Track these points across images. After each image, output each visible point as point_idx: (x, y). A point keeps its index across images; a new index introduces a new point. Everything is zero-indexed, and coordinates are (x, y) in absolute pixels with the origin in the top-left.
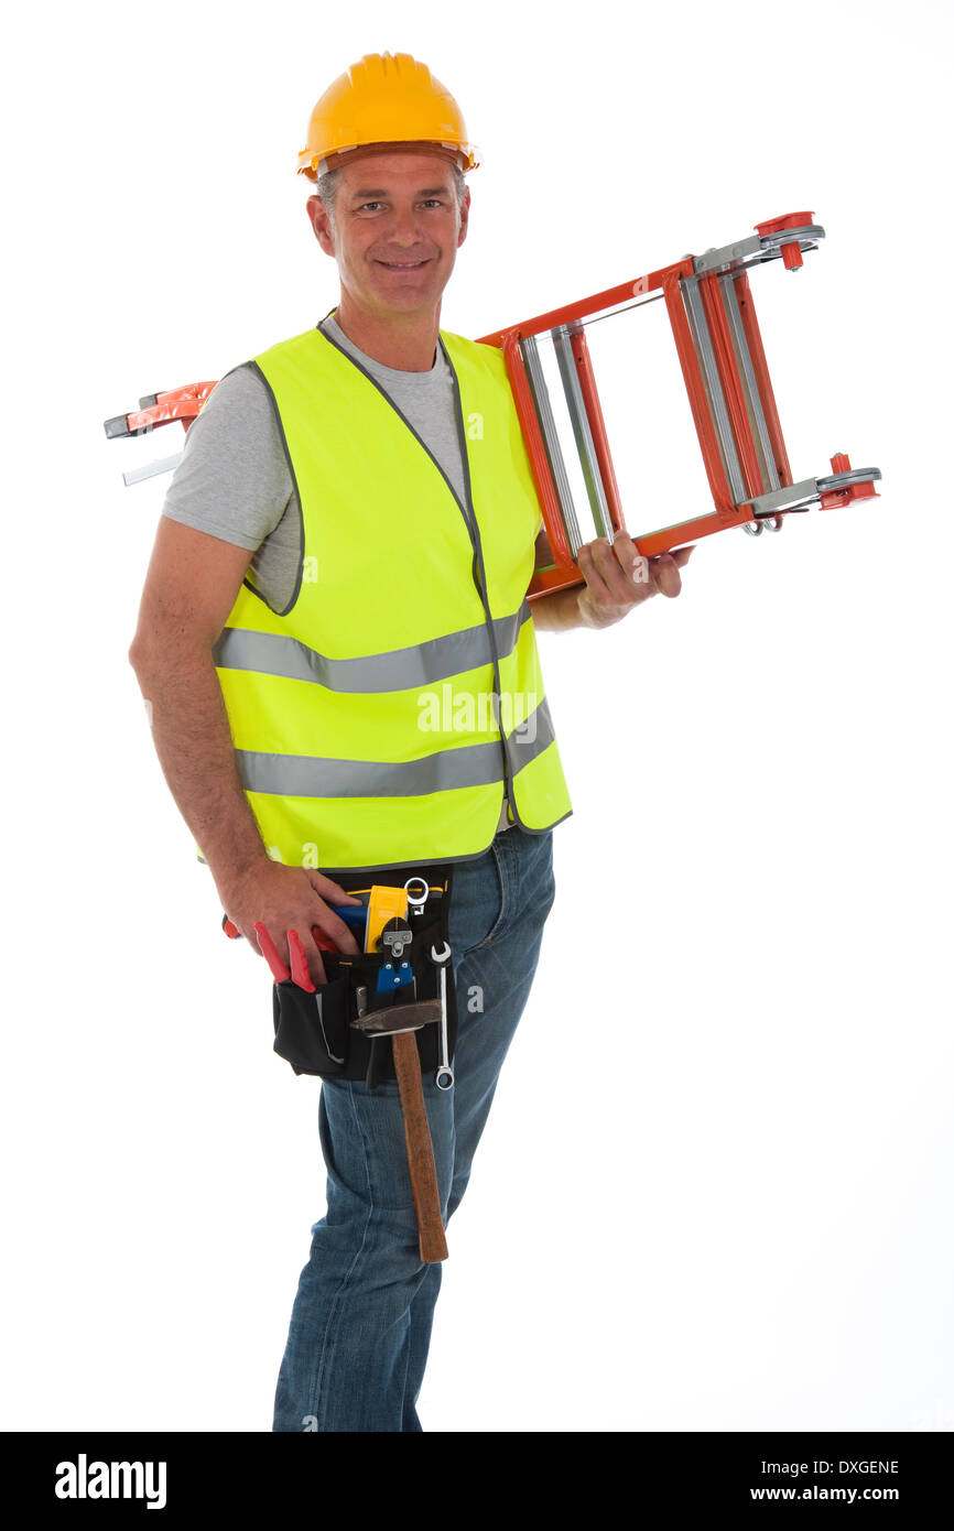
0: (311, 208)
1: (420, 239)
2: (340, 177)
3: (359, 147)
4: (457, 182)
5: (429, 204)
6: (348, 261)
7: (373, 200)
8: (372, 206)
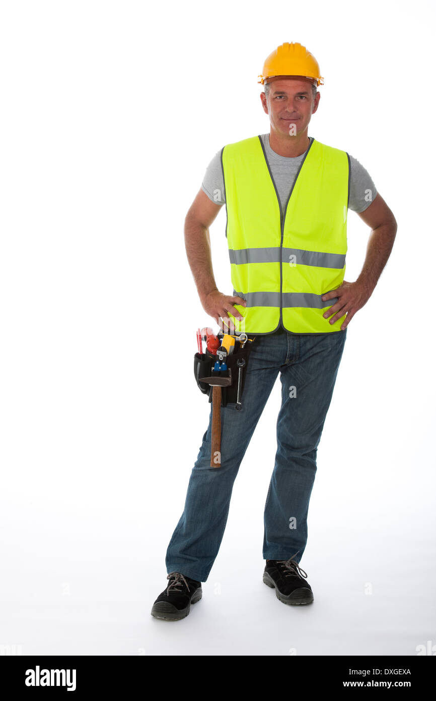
0: (262, 96)
1: (296, 110)
2: (270, 86)
3: (276, 76)
4: (313, 90)
5: (301, 97)
6: (271, 116)
7: (281, 95)
8: (281, 97)
